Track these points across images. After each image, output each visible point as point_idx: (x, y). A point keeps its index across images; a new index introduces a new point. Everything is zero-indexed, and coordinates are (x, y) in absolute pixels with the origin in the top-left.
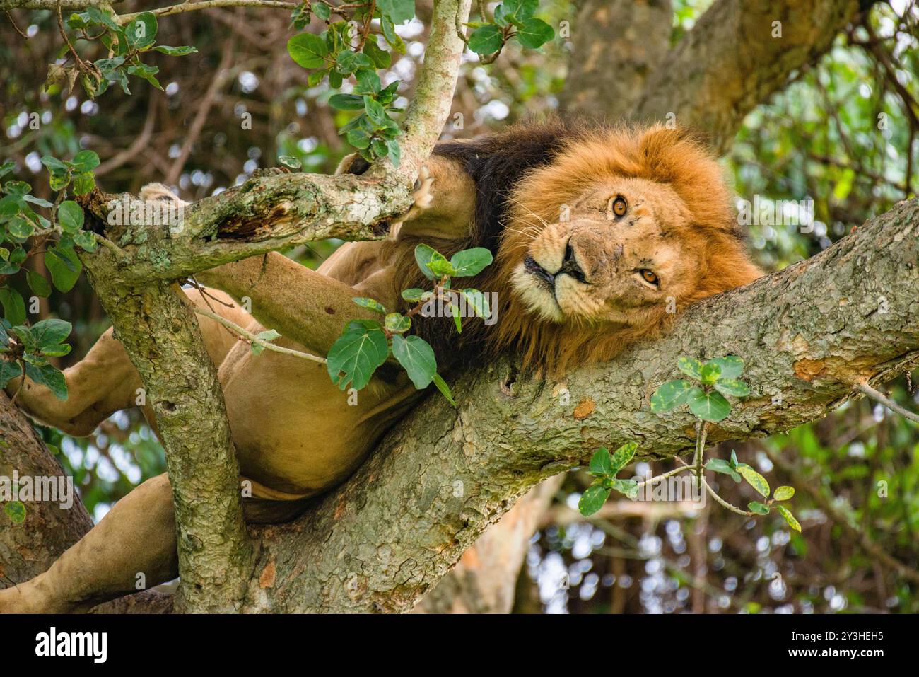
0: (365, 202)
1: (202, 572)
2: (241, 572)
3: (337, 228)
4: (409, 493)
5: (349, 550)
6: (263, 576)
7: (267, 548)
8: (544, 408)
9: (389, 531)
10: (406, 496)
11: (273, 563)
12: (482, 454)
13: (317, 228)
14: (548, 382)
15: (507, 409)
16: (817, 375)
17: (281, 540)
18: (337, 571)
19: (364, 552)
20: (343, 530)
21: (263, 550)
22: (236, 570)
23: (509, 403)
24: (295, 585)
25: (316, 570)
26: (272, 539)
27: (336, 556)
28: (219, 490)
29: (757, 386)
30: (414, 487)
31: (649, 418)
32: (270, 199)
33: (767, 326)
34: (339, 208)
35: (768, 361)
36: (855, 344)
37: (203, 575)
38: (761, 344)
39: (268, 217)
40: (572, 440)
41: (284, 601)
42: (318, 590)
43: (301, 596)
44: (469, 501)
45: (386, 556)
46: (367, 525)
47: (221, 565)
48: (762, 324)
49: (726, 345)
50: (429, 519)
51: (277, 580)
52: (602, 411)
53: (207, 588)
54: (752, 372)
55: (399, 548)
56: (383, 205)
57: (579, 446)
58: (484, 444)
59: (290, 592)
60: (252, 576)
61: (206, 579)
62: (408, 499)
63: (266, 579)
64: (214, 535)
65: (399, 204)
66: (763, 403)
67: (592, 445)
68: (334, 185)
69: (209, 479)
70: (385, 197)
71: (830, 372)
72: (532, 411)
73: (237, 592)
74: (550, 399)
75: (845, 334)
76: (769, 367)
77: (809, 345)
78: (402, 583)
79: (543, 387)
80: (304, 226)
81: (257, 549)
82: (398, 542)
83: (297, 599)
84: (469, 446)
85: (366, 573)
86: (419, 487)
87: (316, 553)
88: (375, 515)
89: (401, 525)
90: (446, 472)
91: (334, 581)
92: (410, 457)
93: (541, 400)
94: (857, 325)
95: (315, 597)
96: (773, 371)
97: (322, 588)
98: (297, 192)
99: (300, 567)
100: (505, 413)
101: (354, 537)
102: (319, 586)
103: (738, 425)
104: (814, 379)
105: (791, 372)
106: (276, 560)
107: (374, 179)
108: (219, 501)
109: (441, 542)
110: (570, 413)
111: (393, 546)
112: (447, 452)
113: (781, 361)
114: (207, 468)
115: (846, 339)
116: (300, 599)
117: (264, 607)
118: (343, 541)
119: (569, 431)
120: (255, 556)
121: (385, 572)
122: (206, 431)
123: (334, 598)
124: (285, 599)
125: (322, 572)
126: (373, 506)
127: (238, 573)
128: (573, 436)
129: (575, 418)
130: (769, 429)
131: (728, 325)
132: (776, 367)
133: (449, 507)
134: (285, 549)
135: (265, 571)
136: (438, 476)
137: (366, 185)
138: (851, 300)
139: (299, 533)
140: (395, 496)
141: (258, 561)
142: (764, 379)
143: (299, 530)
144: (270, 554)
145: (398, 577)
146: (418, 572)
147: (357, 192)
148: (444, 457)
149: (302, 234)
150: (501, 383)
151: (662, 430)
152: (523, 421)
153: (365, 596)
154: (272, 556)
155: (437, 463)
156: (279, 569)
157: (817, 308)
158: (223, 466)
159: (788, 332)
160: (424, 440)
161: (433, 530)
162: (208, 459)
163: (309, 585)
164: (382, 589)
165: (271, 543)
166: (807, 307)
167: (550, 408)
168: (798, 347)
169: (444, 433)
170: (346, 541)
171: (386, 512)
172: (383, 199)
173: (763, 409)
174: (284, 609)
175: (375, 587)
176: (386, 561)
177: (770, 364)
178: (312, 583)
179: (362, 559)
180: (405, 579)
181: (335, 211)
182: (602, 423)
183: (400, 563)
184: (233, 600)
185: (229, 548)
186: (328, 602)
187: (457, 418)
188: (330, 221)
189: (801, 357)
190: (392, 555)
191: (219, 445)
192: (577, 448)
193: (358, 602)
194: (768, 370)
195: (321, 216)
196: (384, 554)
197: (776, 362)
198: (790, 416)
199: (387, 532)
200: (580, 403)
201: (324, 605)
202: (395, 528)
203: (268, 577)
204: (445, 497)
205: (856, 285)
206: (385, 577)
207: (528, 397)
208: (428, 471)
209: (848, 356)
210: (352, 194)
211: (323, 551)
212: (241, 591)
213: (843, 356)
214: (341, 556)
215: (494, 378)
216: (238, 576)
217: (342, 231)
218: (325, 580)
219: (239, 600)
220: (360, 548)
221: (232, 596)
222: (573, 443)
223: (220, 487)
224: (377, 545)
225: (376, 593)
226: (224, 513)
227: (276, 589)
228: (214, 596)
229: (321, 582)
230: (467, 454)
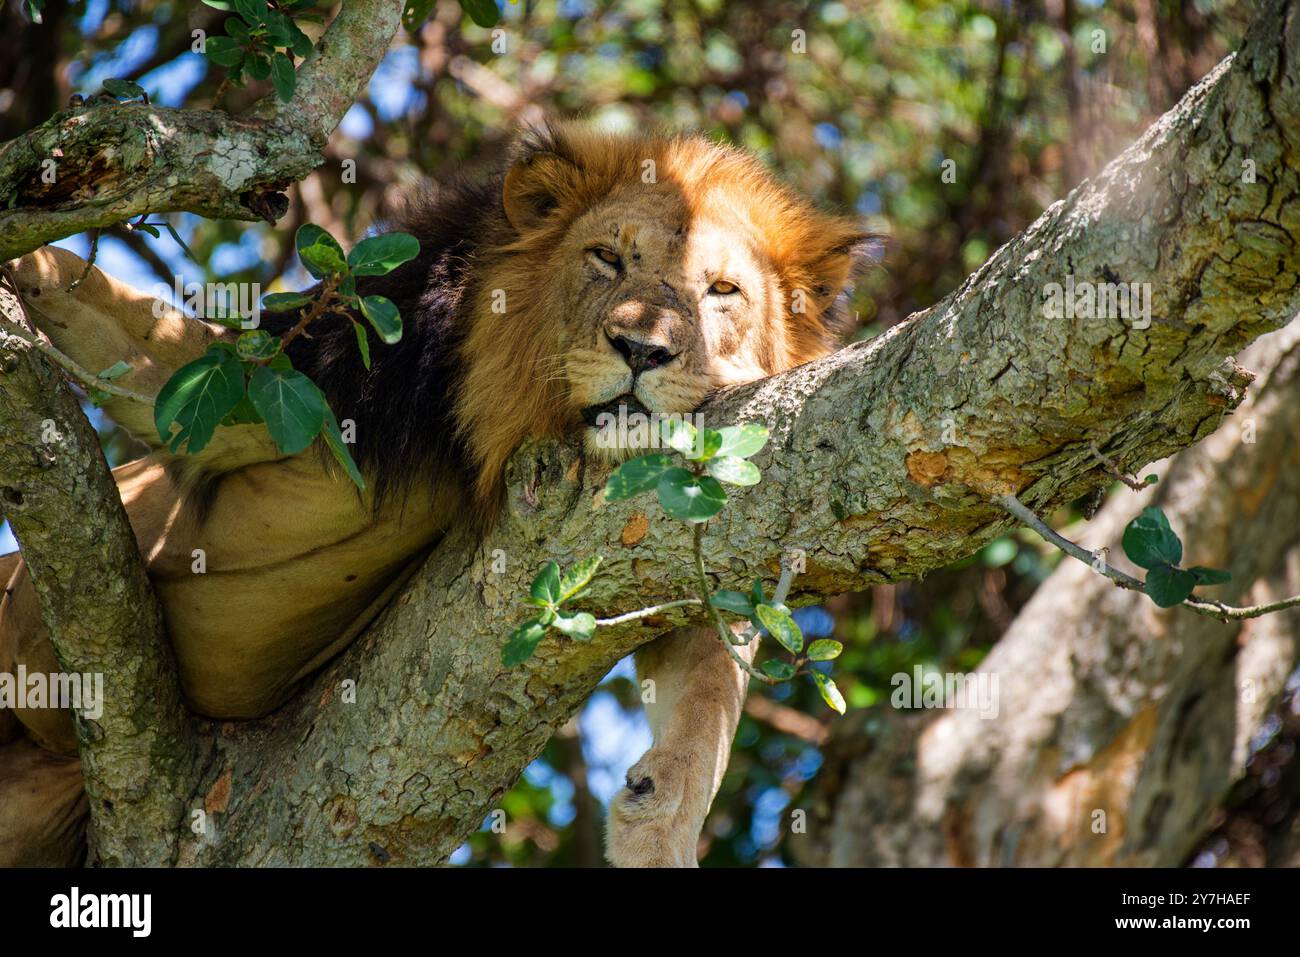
0: (232, 154)
1: (110, 780)
2: (174, 785)
3: (185, 192)
4: (412, 667)
5: (331, 755)
6: (211, 794)
7: (223, 751)
8: (580, 528)
9: (386, 725)
10: (408, 670)
11: (228, 775)
12: (508, 604)
13: (152, 190)
14: (587, 486)
15: (531, 528)
16: (941, 479)
17: (246, 740)
18: (314, 788)
19: (352, 761)
20: (326, 724)
21: (216, 752)
22: (164, 780)
23: (532, 518)
24: (256, 810)
25: (285, 788)
26: (233, 737)
27: (314, 765)
28: (118, 645)
29: (859, 495)
30: (419, 657)
31: (721, 546)
32: (87, 142)
33: (874, 398)
34: (187, 160)
35: (872, 454)
36: (984, 428)
37: (111, 786)
38: (863, 426)
39: (86, 172)
40: (622, 581)
41: (238, 834)
42: (287, 819)
43: (262, 828)
44: (497, 682)
45: (382, 768)
46: (356, 717)
47: (137, 769)
48: (868, 395)
49: (819, 428)
50: (441, 709)
51: (231, 802)
52: (658, 534)
53: (121, 807)
54: (852, 473)
55: (401, 754)
56: (261, 162)
57: (633, 592)
58: (507, 586)
59: (247, 820)
60: (194, 795)
61: (116, 792)
62: (411, 675)
63: (216, 799)
64: (120, 720)
65: (292, 163)
66: (870, 524)
67: (651, 590)
68: (183, 124)
69: (97, 623)
70: (267, 149)
71: (956, 474)
72: (564, 533)
73: (168, 817)
74: (589, 514)
75: (969, 410)
76: (874, 464)
77: (924, 429)
78: (409, 812)
79: (578, 495)
80: (132, 185)
81: (205, 751)
82: (399, 744)
83: (257, 832)
84: (490, 590)
85: (354, 793)
86: (426, 656)
87: (288, 760)
88: (368, 700)
89: (403, 717)
90: (462, 632)
91: (310, 804)
92: (417, 608)
93: (577, 515)
94: (982, 395)
95: (282, 829)
96: (880, 472)
97: (292, 816)
98: (124, 130)
99: (265, 783)
100: (527, 535)
101: (340, 734)
102: (288, 813)
103: (839, 560)
104: (936, 485)
105: (904, 473)
106: (233, 770)
107: (256, 120)
108: (121, 663)
109: (464, 748)
110: (617, 537)
111: (392, 750)
112: (463, 601)
113: (890, 453)
114: (91, 604)
115: (972, 419)
116: (261, 832)
117: (211, 843)
118: (324, 742)
119: (616, 567)
120: (201, 762)
121: (382, 793)
122: (81, 542)
123: (310, 833)
124: (240, 831)
125: (292, 790)
126: (367, 686)
127: (169, 786)
128: (623, 576)
129: (624, 545)
130: (887, 567)
131: (827, 398)
132: (883, 465)
133: (468, 690)
134: (249, 753)
135: (216, 787)
136: (452, 639)
137: (238, 129)
138: (974, 353)
139: (274, 729)
140: (395, 671)
141: (206, 770)
142: (868, 483)
143: (274, 725)
144: (226, 761)
145: (402, 802)
146: (433, 797)
147: (220, 137)
148: (460, 609)
149: (129, 199)
150: (526, 487)
151: (738, 566)
152: (552, 549)
153: (356, 832)
154: (229, 764)
155: (451, 618)
156: (236, 784)
157: (934, 369)
158: (120, 603)
159: (898, 407)
160: (436, 581)
161: (449, 727)
162: (90, 590)
163: (275, 810)
164: (380, 821)
165: (229, 744)
166: (923, 368)
167: (588, 529)
168: (909, 432)
169: (461, 570)
170: (328, 741)
171: (382, 695)
172: (263, 152)
173: (871, 534)
174: (238, 847)
175: (369, 816)
176: (384, 775)
177: (875, 459)
178: (278, 807)
179: (349, 771)
180: (414, 806)
181: (181, 163)
182: (660, 554)
183: (403, 780)
184: (163, 830)
185: (148, 743)
186: (301, 839)
187: (478, 546)
188: (172, 180)
189: (914, 448)
190: (392, 766)
191: (108, 568)
192: (632, 595)
193: (345, 841)
194: (873, 469)
195: (158, 172)
196: (380, 763)
197: (883, 455)
198: (911, 547)
199: (383, 728)
200: (630, 520)
201: (295, 843)
202: (394, 722)
203: (220, 796)
204: (461, 673)
205: (982, 330)
206: (381, 802)
207: (556, 509)
208: (439, 630)
209: (980, 448)
210: (211, 140)
211: (298, 757)
212: (174, 816)
213: (971, 446)
214: (319, 765)
215: (514, 478)
216: (169, 791)
217: (193, 199)
218: (297, 802)
219: (172, 831)
220: (346, 752)
221: (161, 822)
222: (623, 586)
223: (119, 639)
224: (370, 748)
225: (372, 826)
226: (132, 682)
227: (229, 816)
228: (132, 820)
229: (291, 807)
230: (488, 603)
